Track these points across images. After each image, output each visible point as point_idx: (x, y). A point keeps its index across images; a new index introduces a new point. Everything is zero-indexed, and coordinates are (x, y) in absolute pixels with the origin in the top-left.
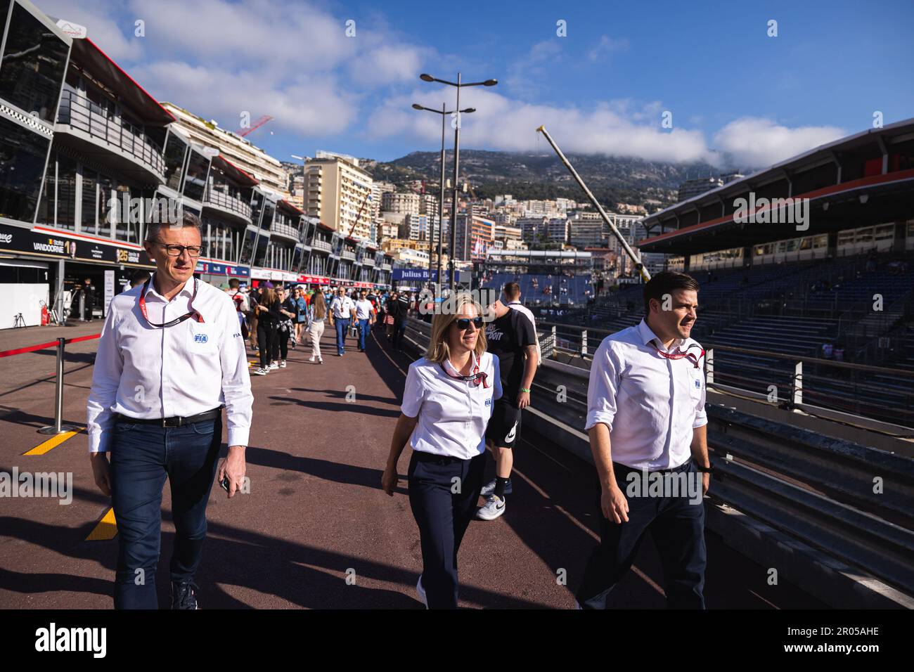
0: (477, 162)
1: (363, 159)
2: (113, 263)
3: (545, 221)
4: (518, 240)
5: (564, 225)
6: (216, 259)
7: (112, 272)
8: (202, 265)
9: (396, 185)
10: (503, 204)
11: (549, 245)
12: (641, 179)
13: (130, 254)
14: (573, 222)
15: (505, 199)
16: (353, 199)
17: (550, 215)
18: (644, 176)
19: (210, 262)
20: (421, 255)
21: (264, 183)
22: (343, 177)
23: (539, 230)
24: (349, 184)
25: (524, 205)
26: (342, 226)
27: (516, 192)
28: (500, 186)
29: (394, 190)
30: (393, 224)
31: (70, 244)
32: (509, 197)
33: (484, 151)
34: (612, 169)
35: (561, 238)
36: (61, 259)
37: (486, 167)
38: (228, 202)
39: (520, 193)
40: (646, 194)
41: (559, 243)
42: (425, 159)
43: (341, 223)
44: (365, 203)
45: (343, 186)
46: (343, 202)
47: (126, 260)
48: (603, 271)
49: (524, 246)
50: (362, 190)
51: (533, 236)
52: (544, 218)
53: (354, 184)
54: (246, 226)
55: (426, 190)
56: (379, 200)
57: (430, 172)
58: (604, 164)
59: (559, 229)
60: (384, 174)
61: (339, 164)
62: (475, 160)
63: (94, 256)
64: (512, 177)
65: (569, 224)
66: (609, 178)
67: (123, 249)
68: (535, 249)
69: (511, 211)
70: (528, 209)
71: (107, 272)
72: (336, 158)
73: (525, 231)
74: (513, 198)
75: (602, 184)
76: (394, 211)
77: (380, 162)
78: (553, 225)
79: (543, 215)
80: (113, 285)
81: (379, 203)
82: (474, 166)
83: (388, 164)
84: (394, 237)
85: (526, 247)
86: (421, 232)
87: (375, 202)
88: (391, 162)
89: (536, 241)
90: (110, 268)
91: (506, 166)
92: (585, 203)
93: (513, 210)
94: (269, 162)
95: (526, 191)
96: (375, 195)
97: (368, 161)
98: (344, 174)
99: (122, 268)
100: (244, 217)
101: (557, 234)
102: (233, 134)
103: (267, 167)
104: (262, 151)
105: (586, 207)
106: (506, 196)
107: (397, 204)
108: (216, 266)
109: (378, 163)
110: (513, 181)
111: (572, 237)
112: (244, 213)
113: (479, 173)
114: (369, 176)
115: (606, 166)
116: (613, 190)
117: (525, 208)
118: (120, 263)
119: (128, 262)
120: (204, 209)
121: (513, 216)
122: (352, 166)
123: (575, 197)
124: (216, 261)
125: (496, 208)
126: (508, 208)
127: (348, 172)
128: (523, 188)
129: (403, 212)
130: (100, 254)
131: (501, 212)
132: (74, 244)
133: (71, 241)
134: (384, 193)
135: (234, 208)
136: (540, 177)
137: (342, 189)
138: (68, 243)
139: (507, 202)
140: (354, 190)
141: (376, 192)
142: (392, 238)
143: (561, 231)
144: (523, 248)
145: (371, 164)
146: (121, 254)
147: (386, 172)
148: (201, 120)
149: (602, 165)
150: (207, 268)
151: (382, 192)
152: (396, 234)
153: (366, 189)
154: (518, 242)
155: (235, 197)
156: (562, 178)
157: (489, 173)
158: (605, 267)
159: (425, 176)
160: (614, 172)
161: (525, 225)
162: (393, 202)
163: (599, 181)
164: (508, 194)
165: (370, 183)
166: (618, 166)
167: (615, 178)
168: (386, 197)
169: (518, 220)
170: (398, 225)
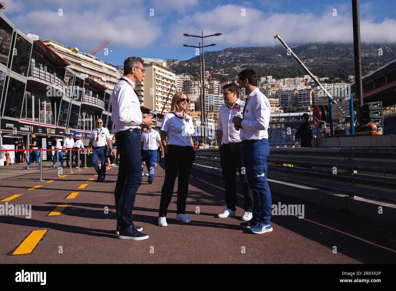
0: (246, 55)
1: (170, 60)
2: (46, 134)
3: (296, 92)
4: (276, 106)
5: (309, 94)
6: (88, 131)
7: (45, 139)
8: (82, 134)
9: (193, 75)
10: (266, 82)
11: (299, 108)
12: (365, 57)
13: (52, 130)
14: (315, 91)
15: (267, 79)
16: (163, 88)
17: (299, 88)
18: (367, 55)
19: (85, 132)
20: (210, 121)
21: (108, 83)
22: (156, 74)
23: (291, 99)
24: (160, 79)
25: (281, 82)
26: (157, 106)
27: (275, 74)
28: (264, 71)
29: (191, 79)
30: (192, 102)
31: (31, 127)
32: (270, 77)
33: (251, 47)
34: (344, 52)
35: (308, 103)
36: (28, 133)
37: (253, 58)
38: (93, 100)
39: (277, 74)
40: (369, 67)
41: (306, 107)
42: (211, 56)
43: (157, 104)
44: (171, 90)
45: (157, 80)
46: (157, 90)
47: (50, 133)
48: (339, 124)
49: (281, 110)
50: (169, 82)
51: (288, 103)
52: (295, 89)
53: (163, 78)
54: (102, 112)
55: (213, 77)
56: (181, 86)
57: (215, 65)
58: (337, 48)
59: (306, 97)
60: (185, 69)
61: (154, 67)
62: (246, 54)
63: (39, 131)
64: (272, 63)
65: (313, 92)
66: (342, 58)
67: (49, 128)
68: (289, 112)
69: (271, 87)
70: (284, 84)
71: (43, 139)
72: (152, 63)
73: (282, 100)
74: (273, 78)
75: (337, 62)
76: (191, 93)
77: (181, 61)
78: (301, 94)
79: (294, 88)
80: (46, 145)
81: (181, 89)
82: (245, 58)
83: (186, 62)
84: (193, 110)
85: (282, 111)
86: (210, 106)
87: (179, 88)
88: (189, 60)
89: (290, 106)
90: (44, 137)
91: (267, 56)
92: (325, 77)
93: (273, 86)
94: (110, 70)
95: (282, 72)
96: (179, 84)
97: (173, 61)
98: (157, 72)
99: (49, 137)
100: (101, 107)
101: (305, 100)
102: (88, 55)
103: (109, 73)
104: (106, 63)
105: (325, 80)
106: (268, 77)
107: (193, 88)
108: (88, 134)
109: (180, 62)
110: (272, 65)
111: (315, 102)
112: (101, 105)
113: (249, 62)
114: (173, 72)
115: (339, 50)
116: (344, 67)
117: (282, 84)
118: (48, 135)
119: (51, 134)
120: (82, 105)
121: (273, 90)
122: (162, 67)
123: (317, 73)
124: (88, 132)
125: (262, 86)
126: (270, 85)
127: (159, 71)
128: (280, 70)
129: (197, 93)
130: (41, 131)
131: (265, 88)
132: (32, 127)
133: (31, 125)
134: (184, 82)
135: (96, 103)
136: (292, 61)
137: (156, 82)
138: (30, 126)
139: (269, 81)
140: (164, 82)
141: (179, 82)
142: (191, 111)
143: (307, 98)
144: (280, 112)
145: (175, 63)
146: (48, 130)
147: (185, 67)
148: (69, 48)
149: (335, 50)
150: (84, 135)
151: (183, 81)
152: (194, 108)
153: (172, 81)
154: (276, 108)
155: (96, 97)
156: (307, 61)
157: (256, 62)
158: (341, 121)
159: (212, 68)
160: (345, 54)
161: (282, 96)
162: (191, 88)
163: (334, 61)
164: (269, 75)
165: (174, 77)
166: (347, 50)
167: (346, 58)
168: (186, 84)
169: (276, 92)
170: (195, 102)
